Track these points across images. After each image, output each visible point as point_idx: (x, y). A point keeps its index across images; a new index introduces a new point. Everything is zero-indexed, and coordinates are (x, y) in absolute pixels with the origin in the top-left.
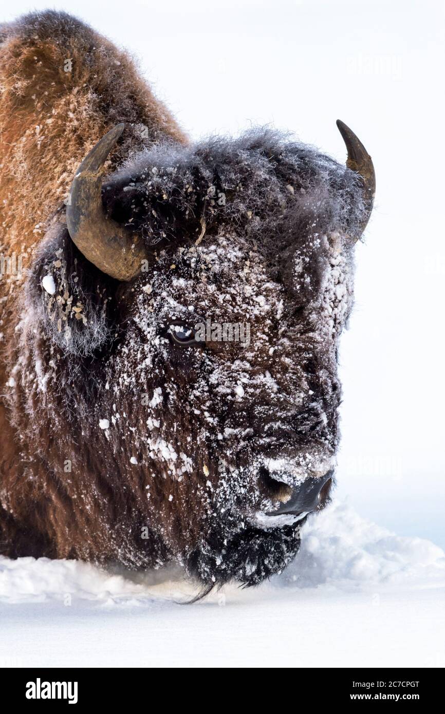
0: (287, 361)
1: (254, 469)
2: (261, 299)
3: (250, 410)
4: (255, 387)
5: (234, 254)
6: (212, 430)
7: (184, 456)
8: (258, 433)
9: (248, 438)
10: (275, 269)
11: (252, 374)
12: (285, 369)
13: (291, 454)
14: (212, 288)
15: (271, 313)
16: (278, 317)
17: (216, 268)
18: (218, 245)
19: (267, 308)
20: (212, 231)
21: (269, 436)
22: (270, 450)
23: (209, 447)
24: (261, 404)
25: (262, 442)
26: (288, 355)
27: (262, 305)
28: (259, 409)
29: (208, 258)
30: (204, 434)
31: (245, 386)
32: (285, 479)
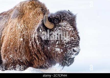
0: (75, 35)
1: (72, 49)
2: (70, 28)
3: (71, 42)
4: (71, 39)
5: (66, 23)
6: (66, 45)
7: (61, 50)
8: (72, 45)
9: (71, 46)
10: (71, 25)
11: (70, 38)
12: (75, 36)
13: (76, 47)
14: (64, 28)
15: (72, 30)
16: (73, 30)
17: (64, 25)
18: (64, 22)
19: (71, 29)
20: (63, 21)
21: (73, 45)
22: (74, 47)
23: (65, 48)
24: (72, 41)
25: (73, 46)
26: (75, 34)
27: (70, 29)
28: (72, 42)
29: (63, 24)
30: (64, 46)
31: (70, 39)
32: (76, 50)
